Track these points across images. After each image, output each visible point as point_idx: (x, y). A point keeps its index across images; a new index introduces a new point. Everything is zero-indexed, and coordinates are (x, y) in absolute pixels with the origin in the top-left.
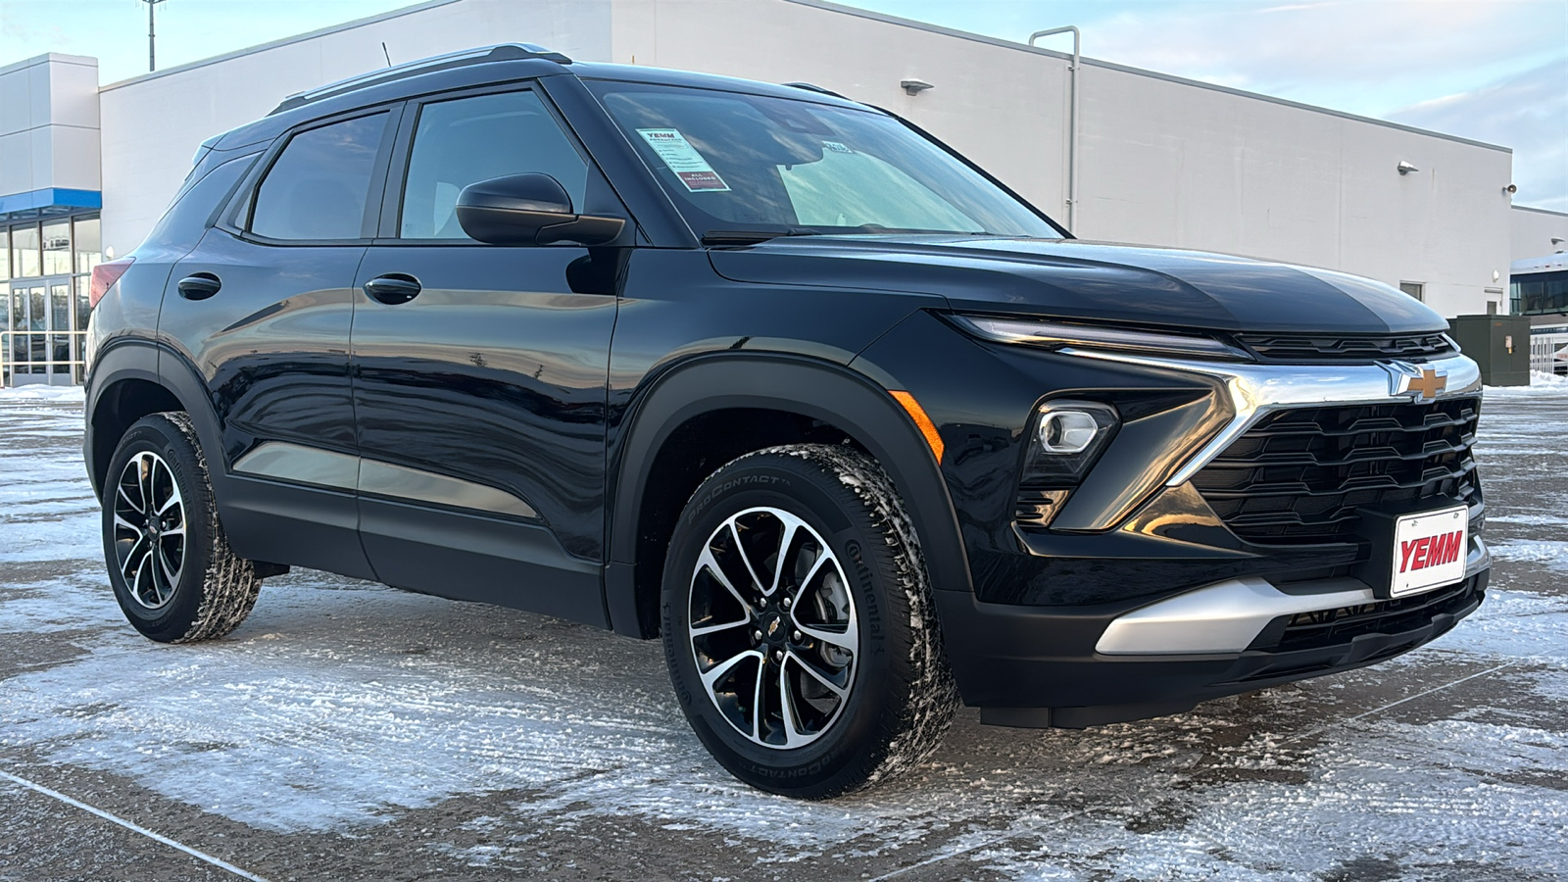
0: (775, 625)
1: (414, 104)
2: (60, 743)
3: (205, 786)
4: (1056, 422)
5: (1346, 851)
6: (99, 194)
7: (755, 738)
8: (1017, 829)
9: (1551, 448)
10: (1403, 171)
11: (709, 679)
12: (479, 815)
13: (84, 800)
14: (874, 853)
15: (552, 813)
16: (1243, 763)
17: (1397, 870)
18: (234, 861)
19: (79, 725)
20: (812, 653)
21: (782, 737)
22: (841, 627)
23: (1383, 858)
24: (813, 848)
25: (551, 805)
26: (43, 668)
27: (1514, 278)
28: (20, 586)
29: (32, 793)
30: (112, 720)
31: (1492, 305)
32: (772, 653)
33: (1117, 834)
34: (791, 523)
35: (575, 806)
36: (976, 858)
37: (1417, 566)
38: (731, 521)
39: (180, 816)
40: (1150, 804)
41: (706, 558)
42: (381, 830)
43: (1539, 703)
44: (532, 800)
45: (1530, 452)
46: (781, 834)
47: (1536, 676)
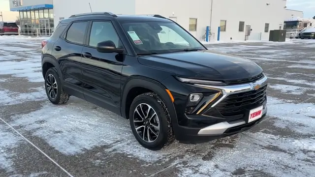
0: (147, 122)
1: (91, 21)
2: (35, 130)
3: (56, 142)
4: (193, 97)
5: (237, 166)
6: (52, 5)
7: (144, 139)
8: (185, 159)
9: (286, 59)
10: (267, 4)
11: (137, 129)
12: (98, 152)
13: (36, 145)
14: (160, 164)
15: (110, 152)
16: (224, 142)
17: (244, 172)
18: (58, 162)
19: (38, 126)
20: (153, 128)
21: (148, 140)
22: (157, 126)
23: (243, 168)
24: (150, 163)
25: (110, 150)
26: (35, 111)
27: (285, 22)
28: (34, 88)
29: (28, 143)
30: (44, 125)
31: (280, 27)
32: (146, 127)
33: (200, 160)
34: (150, 107)
35: (114, 150)
36: (177, 166)
37: (253, 117)
38: (140, 105)
39: (51, 150)
40: (207, 153)
41: (136, 110)
42: (82, 155)
43: (274, 128)
44: (108, 148)
45: (282, 60)
46: (146, 159)
47: (275, 120)
